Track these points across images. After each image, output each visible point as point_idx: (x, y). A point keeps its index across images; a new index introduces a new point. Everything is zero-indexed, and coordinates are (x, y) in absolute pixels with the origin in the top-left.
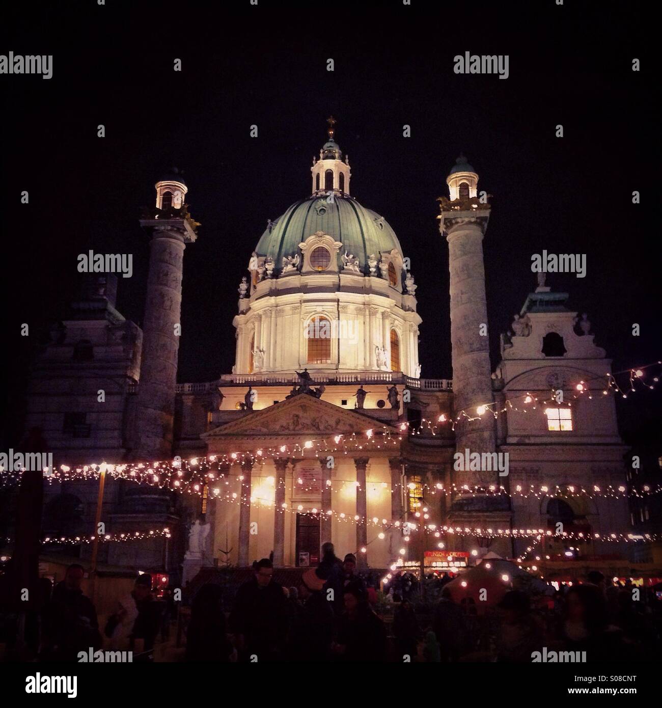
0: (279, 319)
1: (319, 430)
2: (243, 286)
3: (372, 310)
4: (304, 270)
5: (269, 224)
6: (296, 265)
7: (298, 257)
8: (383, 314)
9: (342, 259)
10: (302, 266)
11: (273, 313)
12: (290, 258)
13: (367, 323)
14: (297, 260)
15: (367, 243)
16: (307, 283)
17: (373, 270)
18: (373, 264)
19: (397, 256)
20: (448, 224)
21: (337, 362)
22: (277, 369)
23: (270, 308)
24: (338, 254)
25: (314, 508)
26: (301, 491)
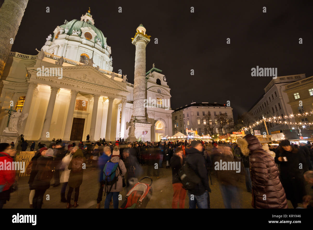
0: (68, 49)
1: (95, 83)
2: (50, 37)
4: (81, 37)
5: (66, 21)
6: (79, 34)
7: (80, 31)
10: (81, 35)
11: (66, 46)
12: (76, 30)
13: (102, 62)
15: (104, 40)
16: (82, 41)
17: (105, 48)
18: (106, 46)
20: (138, 39)
23: (65, 44)
24: (95, 38)
25: (83, 117)
26: (78, 109)
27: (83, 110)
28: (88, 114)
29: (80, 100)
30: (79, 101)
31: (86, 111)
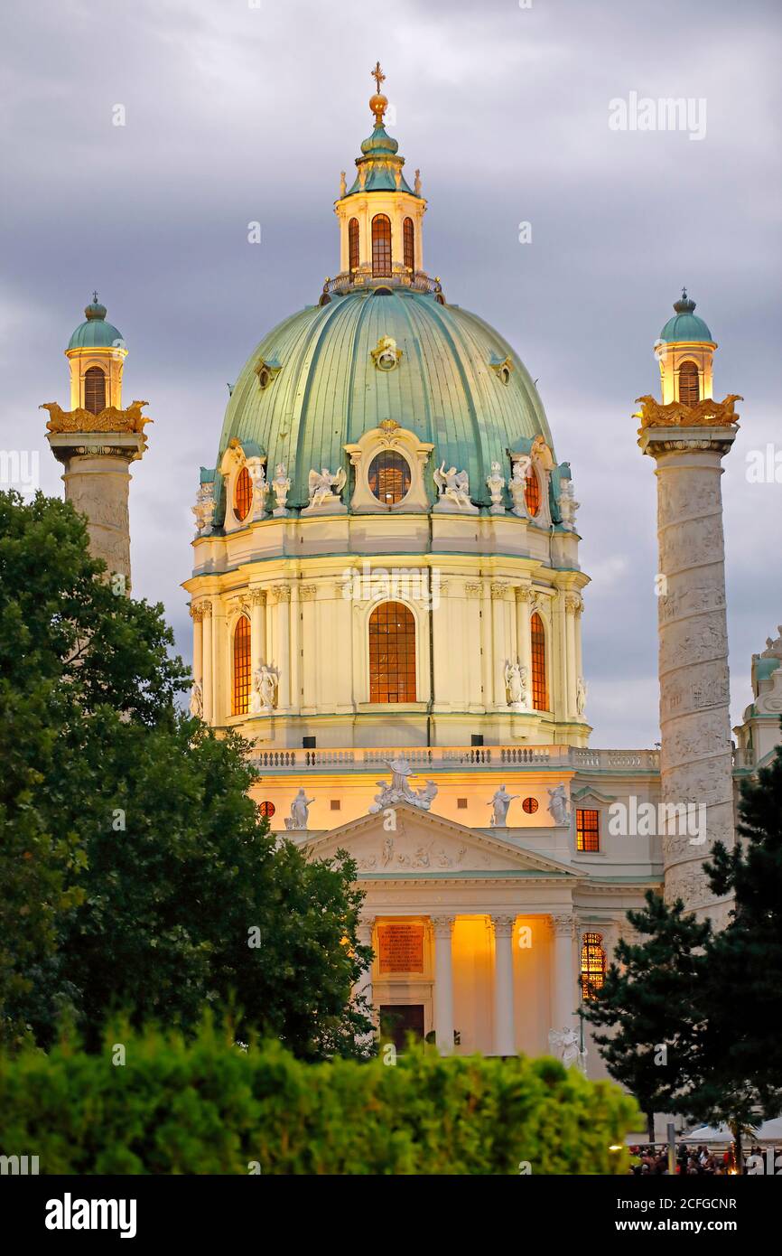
0: (307, 607)
3: (497, 588)
4: (356, 503)
6: (338, 490)
8: (517, 590)
9: (435, 477)
10: (351, 493)
11: (294, 591)
12: (325, 472)
13: (487, 614)
14: (341, 478)
15: (483, 435)
16: (364, 530)
17: (497, 497)
18: (496, 485)
19: (542, 450)
21: (428, 699)
22: (305, 712)
23: (287, 582)
24: (426, 467)
25: (412, 998)
26: (388, 968)
27: (409, 970)
28: (431, 986)
29: (392, 928)
30: (386, 933)
31: (422, 972)
